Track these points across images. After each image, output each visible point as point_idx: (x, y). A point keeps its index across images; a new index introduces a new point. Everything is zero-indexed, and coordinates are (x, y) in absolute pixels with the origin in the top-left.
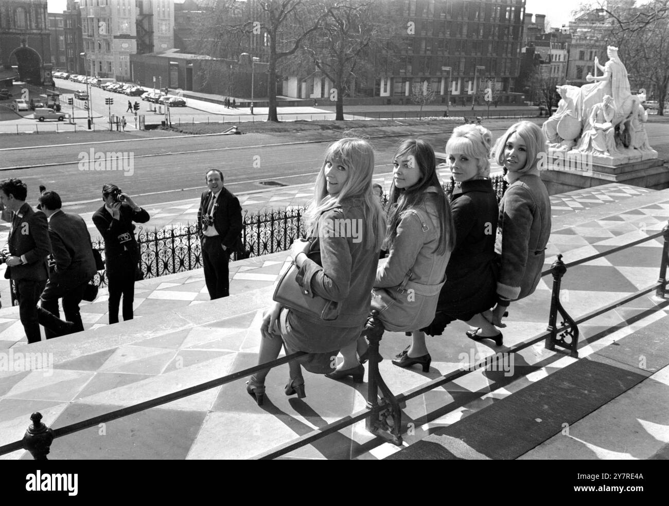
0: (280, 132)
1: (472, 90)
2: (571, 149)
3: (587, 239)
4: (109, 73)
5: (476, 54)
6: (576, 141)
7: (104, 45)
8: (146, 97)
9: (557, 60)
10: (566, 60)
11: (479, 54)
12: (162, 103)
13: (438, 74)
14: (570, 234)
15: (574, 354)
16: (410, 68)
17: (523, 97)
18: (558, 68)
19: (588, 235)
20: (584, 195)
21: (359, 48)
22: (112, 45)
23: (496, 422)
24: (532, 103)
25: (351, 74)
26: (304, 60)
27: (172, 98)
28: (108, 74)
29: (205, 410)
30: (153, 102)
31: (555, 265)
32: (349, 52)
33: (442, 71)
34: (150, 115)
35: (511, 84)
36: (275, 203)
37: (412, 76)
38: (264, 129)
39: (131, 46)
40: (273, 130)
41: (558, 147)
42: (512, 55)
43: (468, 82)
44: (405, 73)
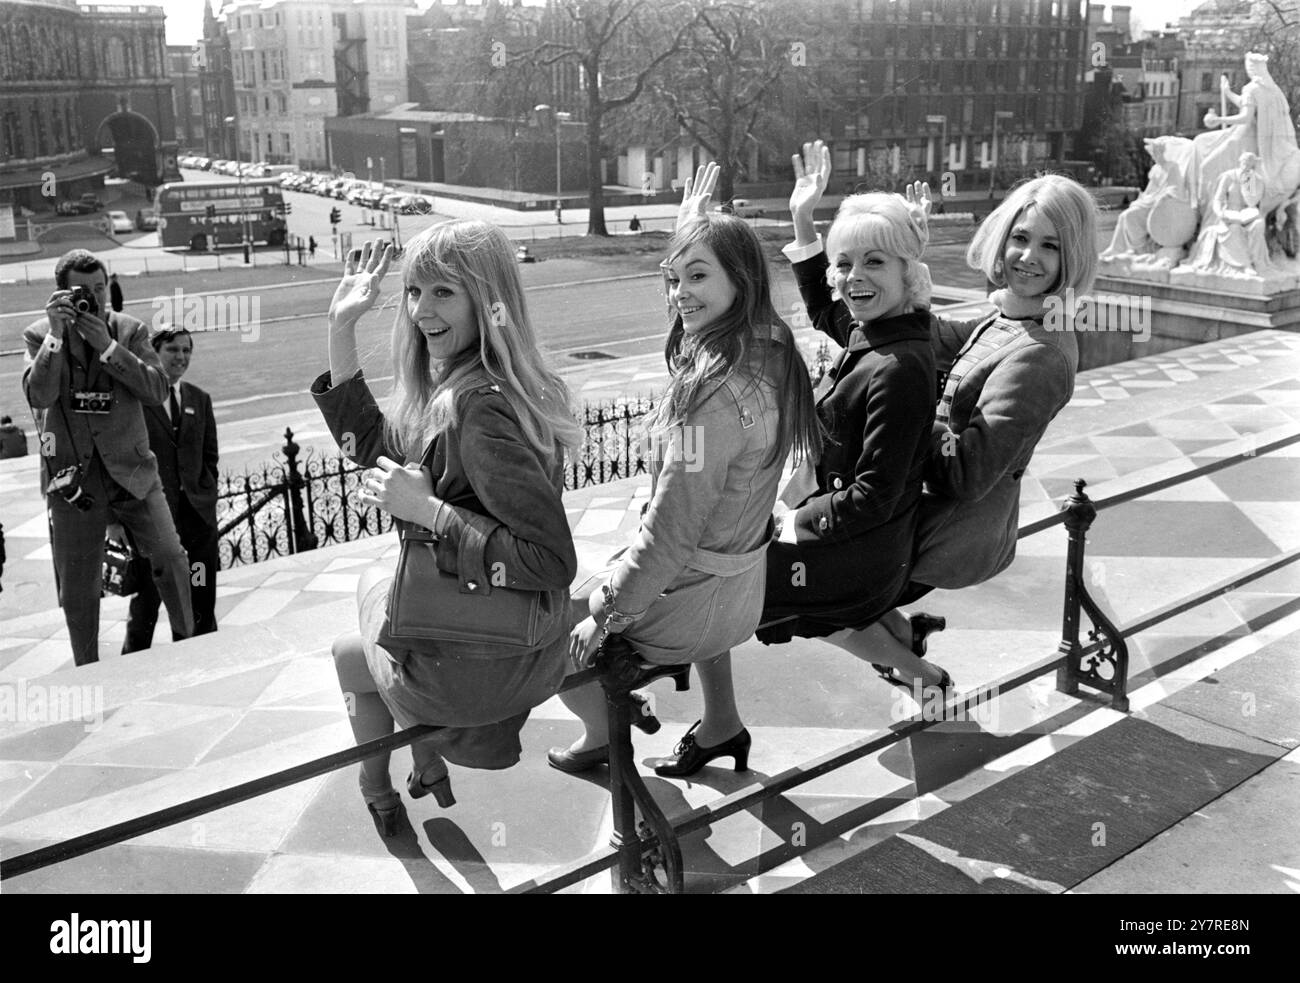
0: (611, 255)
1: (989, 158)
2: (1177, 265)
3: (1181, 444)
4: (286, 154)
5: (995, 88)
6: (1187, 248)
7: (274, 101)
8: (357, 199)
9: (1158, 94)
10: (1176, 93)
11: (1001, 89)
12: (386, 208)
13: (921, 131)
14: (1145, 435)
15: (1122, 703)
16: (865, 121)
17: (1091, 170)
18: (1160, 109)
19: (1183, 437)
20: (1205, 357)
21: (761, 85)
22: (291, 102)
23: (900, 878)
24: (1110, 180)
25: (747, 138)
26: (656, 114)
27: (406, 197)
28: (284, 157)
29: (266, 849)
30: (369, 207)
31: (1070, 503)
32: (740, 95)
33: (928, 125)
34: (362, 232)
35: (1067, 144)
36: (590, 393)
37: (868, 137)
38: (579, 251)
39: (327, 101)
40: (597, 252)
41: (1151, 262)
42: (1066, 88)
43: (980, 143)
44: (856, 131)
